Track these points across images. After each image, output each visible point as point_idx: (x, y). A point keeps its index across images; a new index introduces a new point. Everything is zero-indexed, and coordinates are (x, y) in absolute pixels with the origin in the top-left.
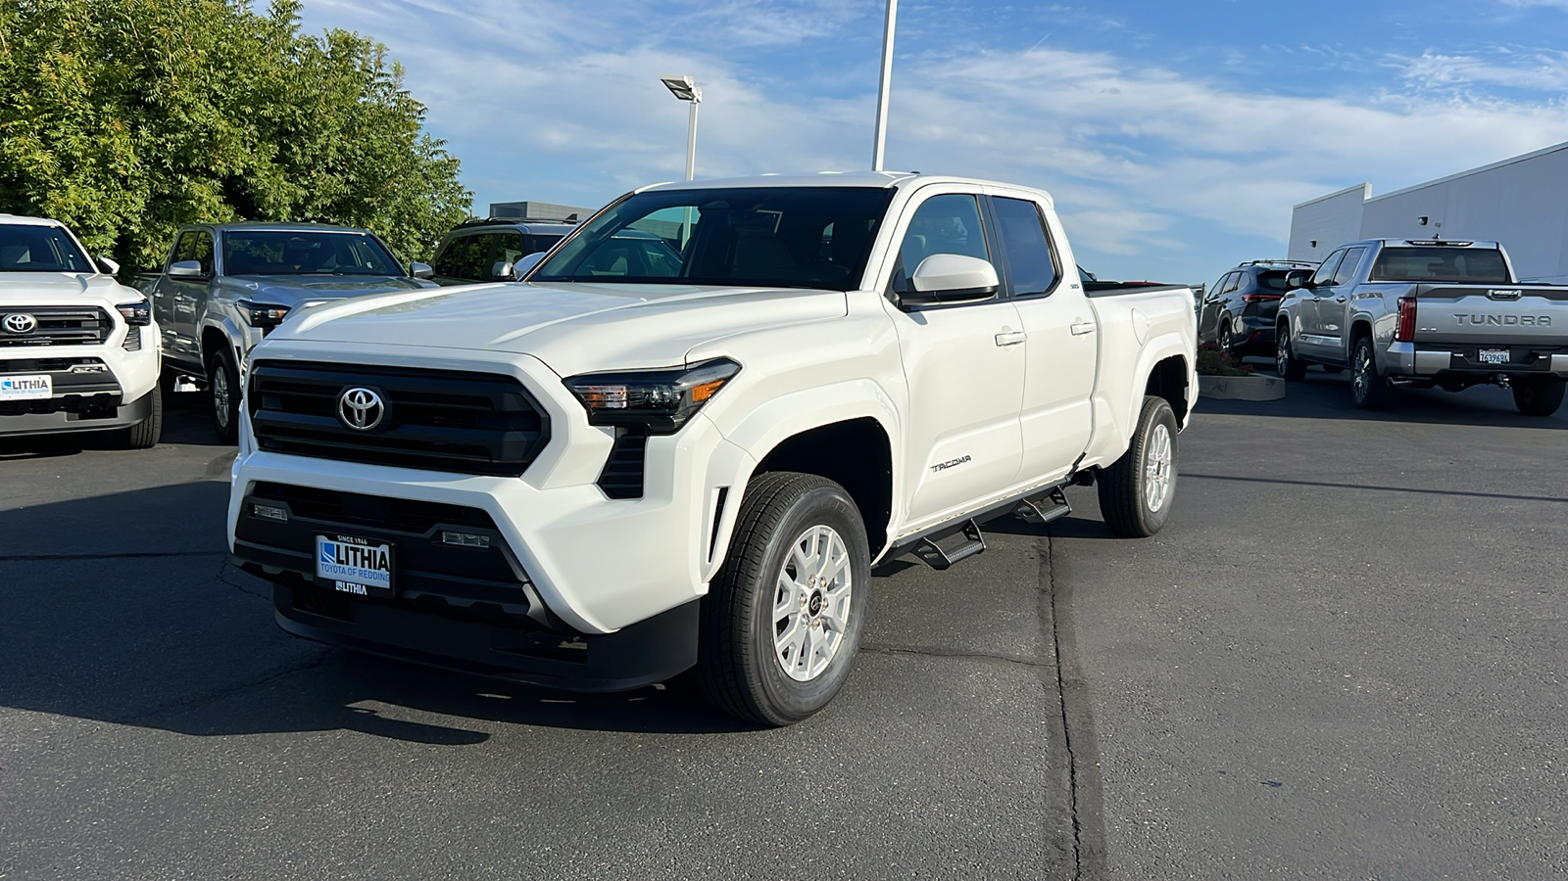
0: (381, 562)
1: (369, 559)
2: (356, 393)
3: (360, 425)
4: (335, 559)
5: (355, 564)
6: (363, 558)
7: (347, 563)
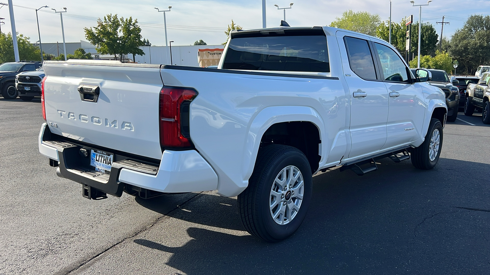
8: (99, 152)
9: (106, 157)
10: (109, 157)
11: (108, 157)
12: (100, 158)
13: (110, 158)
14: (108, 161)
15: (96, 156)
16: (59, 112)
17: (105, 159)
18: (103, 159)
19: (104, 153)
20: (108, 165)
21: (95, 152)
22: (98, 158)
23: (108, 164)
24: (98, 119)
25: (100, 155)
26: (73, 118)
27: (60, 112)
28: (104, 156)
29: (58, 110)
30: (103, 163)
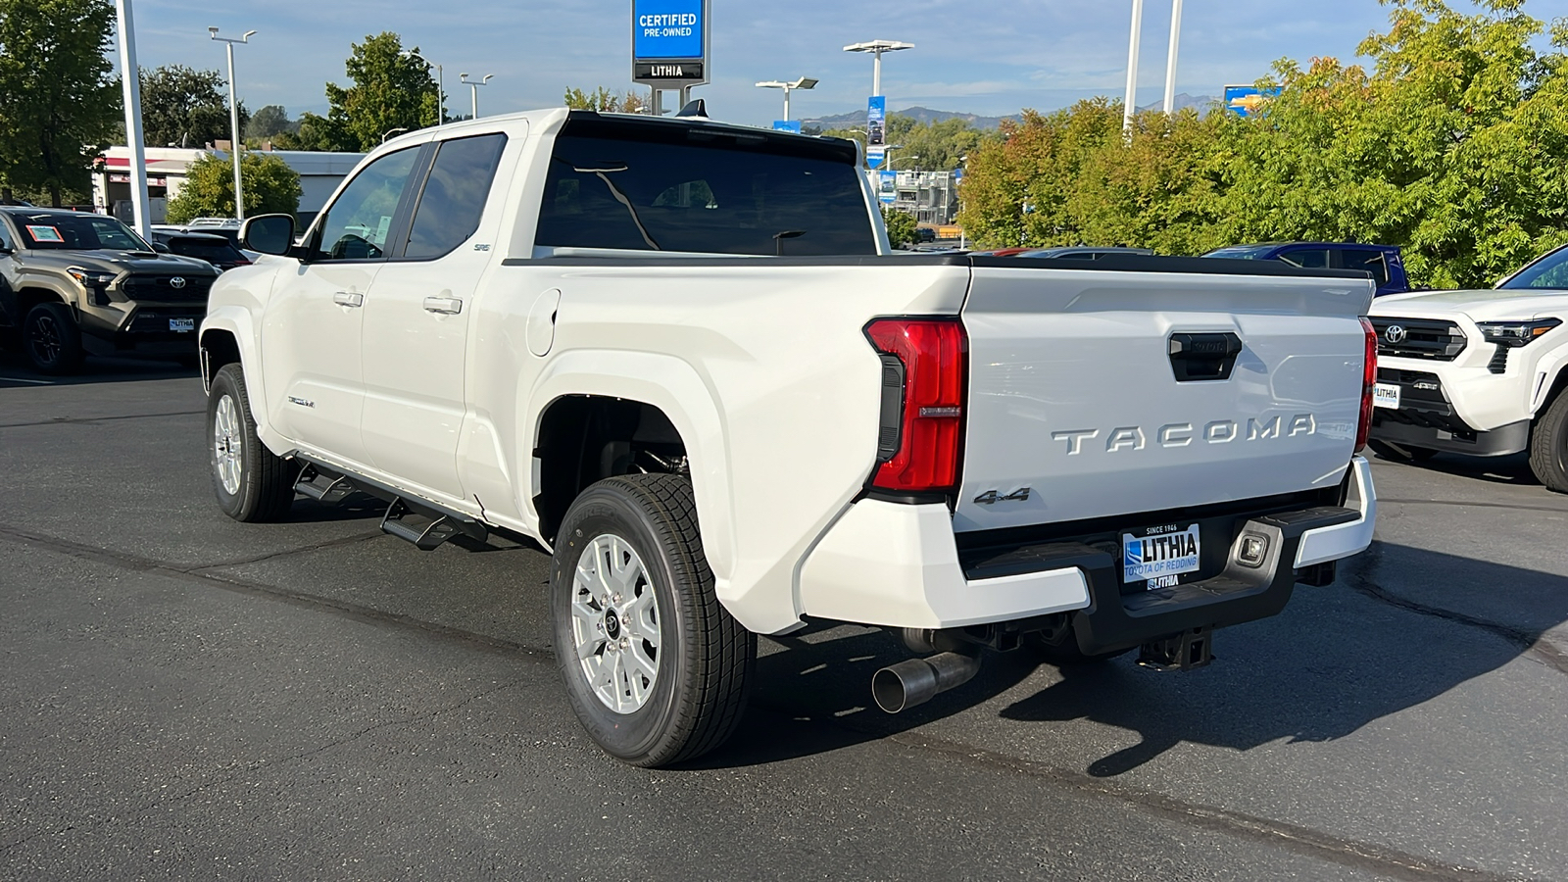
8: (1154, 530)
9: (1177, 537)
10: (1186, 534)
11: (1182, 536)
12: (1159, 548)
13: (1190, 536)
14: (1186, 545)
15: (1142, 549)
16: (1056, 439)
17: (1174, 543)
18: (1167, 547)
19: (1169, 528)
20: (1185, 557)
21: (1137, 536)
22: (1150, 550)
23: (1187, 554)
24: (1224, 426)
25: (1153, 540)
26: (1131, 443)
27: (1066, 438)
28: (1170, 538)
29: (1054, 434)
30: (1171, 556)
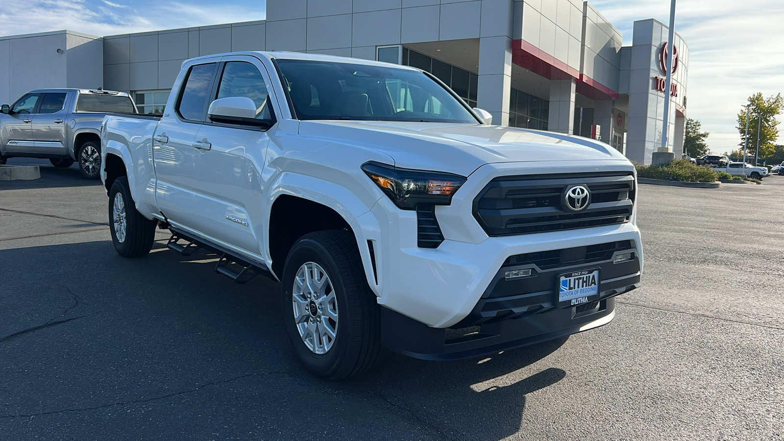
0: (592, 281)
1: (586, 282)
2: (576, 189)
3: (578, 208)
4: (567, 288)
5: (578, 287)
6: (583, 282)
7: (574, 288)
